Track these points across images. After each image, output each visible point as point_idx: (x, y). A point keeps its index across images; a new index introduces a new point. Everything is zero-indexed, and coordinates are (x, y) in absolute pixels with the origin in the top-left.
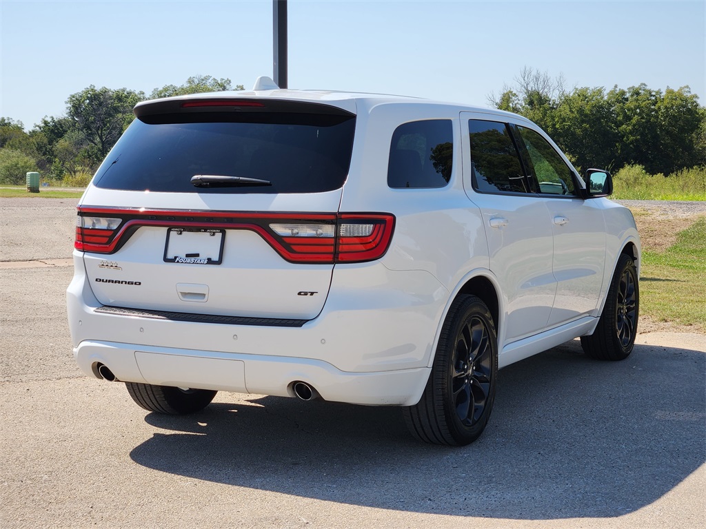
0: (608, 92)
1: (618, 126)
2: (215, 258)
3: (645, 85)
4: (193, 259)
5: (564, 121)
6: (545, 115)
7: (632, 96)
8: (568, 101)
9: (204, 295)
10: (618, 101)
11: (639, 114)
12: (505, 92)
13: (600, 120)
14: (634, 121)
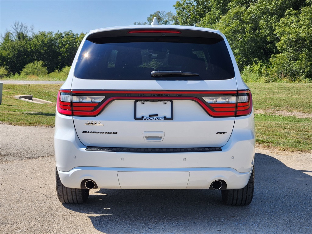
0: (55, 33)
1: (59, 49)
2: (169, 116)
3: (71, 31)
4: (155, 118)
5: (35, 46)
6: (26, 43)
7: (65, 35)
8: (36, 37)
9: (161, 137)
10: (59, 38)
11: (69, 44)
12: (7, 32)
13: (51, 46)
14: (67, 47)
